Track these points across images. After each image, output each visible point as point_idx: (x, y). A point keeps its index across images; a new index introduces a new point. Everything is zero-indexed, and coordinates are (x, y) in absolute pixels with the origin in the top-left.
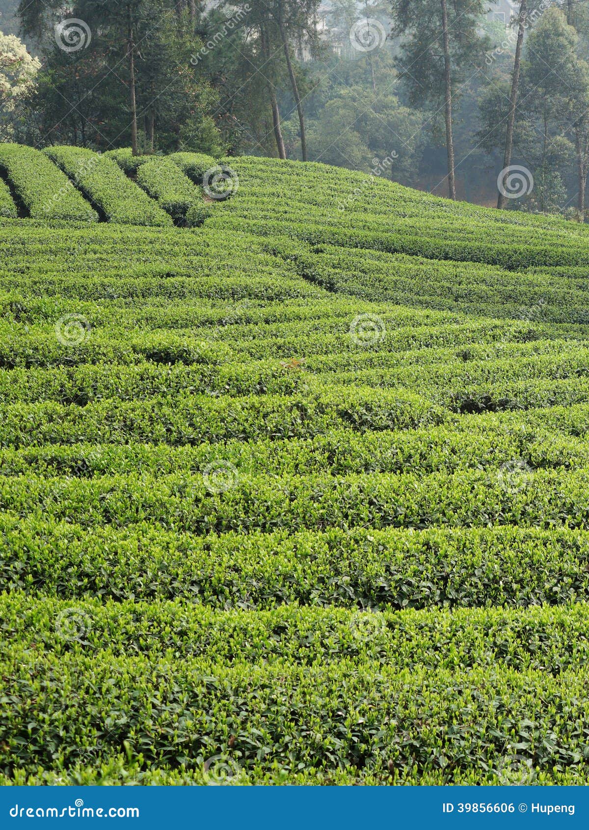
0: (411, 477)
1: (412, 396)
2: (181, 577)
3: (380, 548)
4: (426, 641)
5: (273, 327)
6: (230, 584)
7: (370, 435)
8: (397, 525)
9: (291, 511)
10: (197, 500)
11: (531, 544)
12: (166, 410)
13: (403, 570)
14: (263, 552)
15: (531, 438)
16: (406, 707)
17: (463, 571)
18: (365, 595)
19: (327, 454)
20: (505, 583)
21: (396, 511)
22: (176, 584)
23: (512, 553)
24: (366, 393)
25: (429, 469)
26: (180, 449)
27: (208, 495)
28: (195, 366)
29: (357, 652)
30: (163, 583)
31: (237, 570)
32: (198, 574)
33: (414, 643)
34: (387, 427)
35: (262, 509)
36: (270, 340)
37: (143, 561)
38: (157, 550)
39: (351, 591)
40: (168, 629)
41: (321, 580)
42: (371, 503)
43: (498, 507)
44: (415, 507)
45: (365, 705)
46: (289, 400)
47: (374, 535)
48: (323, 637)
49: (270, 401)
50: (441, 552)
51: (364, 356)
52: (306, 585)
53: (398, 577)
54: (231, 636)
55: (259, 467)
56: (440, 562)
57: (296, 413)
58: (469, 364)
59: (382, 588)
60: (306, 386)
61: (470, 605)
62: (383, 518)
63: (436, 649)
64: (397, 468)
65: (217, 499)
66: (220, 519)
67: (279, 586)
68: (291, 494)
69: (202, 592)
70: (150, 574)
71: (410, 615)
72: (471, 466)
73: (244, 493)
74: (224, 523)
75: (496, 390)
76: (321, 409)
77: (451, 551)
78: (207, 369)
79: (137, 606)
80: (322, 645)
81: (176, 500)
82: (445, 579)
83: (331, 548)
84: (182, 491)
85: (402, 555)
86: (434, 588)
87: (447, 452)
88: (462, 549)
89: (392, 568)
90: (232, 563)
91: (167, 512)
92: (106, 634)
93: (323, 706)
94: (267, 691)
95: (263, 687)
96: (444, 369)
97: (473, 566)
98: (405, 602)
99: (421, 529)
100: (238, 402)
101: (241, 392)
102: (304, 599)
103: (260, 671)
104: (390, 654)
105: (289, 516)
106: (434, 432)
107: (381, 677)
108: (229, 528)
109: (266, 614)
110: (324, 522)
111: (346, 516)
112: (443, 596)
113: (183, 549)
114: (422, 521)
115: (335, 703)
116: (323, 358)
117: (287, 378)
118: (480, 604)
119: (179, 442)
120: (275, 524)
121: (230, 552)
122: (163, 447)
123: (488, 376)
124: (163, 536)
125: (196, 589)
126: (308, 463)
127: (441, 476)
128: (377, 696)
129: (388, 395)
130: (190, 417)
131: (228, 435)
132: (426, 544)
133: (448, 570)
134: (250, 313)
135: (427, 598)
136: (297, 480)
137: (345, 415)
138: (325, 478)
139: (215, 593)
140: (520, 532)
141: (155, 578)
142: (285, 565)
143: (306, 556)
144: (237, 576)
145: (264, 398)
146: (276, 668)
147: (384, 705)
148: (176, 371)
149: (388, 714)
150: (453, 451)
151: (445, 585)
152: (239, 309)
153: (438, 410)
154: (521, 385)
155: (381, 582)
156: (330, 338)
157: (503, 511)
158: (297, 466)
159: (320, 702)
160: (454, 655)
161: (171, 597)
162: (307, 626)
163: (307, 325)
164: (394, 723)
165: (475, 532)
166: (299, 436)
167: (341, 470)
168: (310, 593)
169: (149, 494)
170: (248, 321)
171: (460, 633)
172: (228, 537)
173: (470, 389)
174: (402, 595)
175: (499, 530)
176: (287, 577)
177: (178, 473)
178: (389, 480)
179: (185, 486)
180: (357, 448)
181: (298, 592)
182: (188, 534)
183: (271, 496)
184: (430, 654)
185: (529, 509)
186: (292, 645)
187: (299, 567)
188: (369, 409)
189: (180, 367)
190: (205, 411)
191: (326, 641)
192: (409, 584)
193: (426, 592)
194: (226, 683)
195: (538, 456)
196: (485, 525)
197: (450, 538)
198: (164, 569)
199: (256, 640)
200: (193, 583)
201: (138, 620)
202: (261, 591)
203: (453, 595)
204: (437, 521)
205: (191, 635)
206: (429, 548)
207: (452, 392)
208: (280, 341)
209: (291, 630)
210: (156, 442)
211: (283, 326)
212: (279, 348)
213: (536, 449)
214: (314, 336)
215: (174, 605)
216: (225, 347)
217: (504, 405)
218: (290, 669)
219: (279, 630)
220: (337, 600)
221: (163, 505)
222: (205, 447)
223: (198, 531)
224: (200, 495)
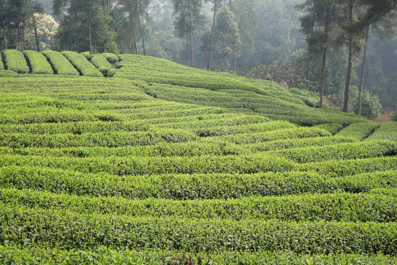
0: (187, 157)
2: (115, 189)
3: (178, 180)
4: (195, 210)
5: (138, 109)
6: (131, 192)
7: (173, 144)
8: (183, 173)
9: (149, 168)
10: (119, 165)
11: (227, 179)
12: (107, 136)
13: (186, 187)
14: (141, 181)
15: (225, 145)
16: (191, 231)
17: (205, 188)
18: (174, 196)
19: (159, 150)
20: (219, 192)
21: (182, 168)
22: (114, 192)
23: (221, 182)
25: (192, 155)
26: (112, 148)
27: (122, 163)
28: (115, 122)
29: (173, 214)
30: (110, 191)
31: (133, 187)
32: (121, 188)
33: (192, 210)
34: (177, 141)
35: (139, 168)
36: (137, 114)
37: (103, 184)
38: (107, 181)
39: (169, 194)
40: (113, 206)
41: (160, 190)
42: (174, 166)
43: (215, 167)
44: (188, 167)
45: (178, 230)
46: (146, 133)
48: (163, 208)
49: (140, 133)
50: (198, 181)
51: (167, 119)
52: (155, 192)
53: (185, 189)
54: (133, 208)
55: (138, 154)
56: (198, 185)
57: (148, 137)
58: (202, 121)
59: (180, 193)
60: (151, 128)
61: (208, 199)
62: (178, 171)
63: (199, 212)
64: (182, 155)
65: (125, 164)
66: (126, 171)
67: (146, 192)
68: (149, 163)
69: (122, 194)
70: (106, 188)
71: (189, 202)
72: (206, 154)
73: (134, 163)
74: (128, 172)
75: (211, 129)
76: (157, 136)
77: (201, 181)
78: (119, 123)
79: (103, 198)
80: (162, 211)
81: (112, 165)
82: (200, 190)
83: (163, 180)
84: (114, 162)
85: (186, 183)
86: (196, 193)
87: (198, 149)
88: (205, 181)
89: (183, 187)
90: (131, 185)
91: (109, 169)
92: (94, 207)
93: (165, 230)
94: (147, 225)
95: (146, 224)
96: (194, 123)
97: (208, 186)
98: (187, 198)
99: (191, 174)
100: (130, 133)
101: (130, 130)
102: (155, 196)
103: (144, 219)
104: (184, 214)
105: (148, 170)
106: (193, 143)
107: (183, 221)
108: (129, 174)
109: (144, 201)
110: (159, 172)
111: (166, 170)
112: (199, 196)
113: (116, 180)
114: (191, 172)
115: (169, 229)
116: (154, 119)
117: (145, 126)
118: (211, 198)
119: (111, 146)
120: (144, 173)
121: (131, 181)
122: (106, 148)
123: (208, 125)
124: (109, 176)
125: (120, 193)
126: (153, 153)
127: (196, 157)
128: (182, 227)
130: (114, 138)
131: (127, 144)
132: (193, 179)
133: (200, 187)
134: (130, 105)
135: (194, 196)
136: (150, 158)
138: (159, 158)
139: (126, 194)
141: (107, 190)
142: (149, 186)
143: (155, 182)
144: (133, 189)
145: (138, 132)
147: (184, 230)
148: (109, 123)
149: (186, 233)
150: (200, 149)
151: (200, 192)
152: (126, 104)
153: (194, 136)
154: (219, 128)
155: (179, 191)
156: (156, 113)
157: (217, 168)
158: (149, 154)
159: (164, 229)
160: (205, 214)
163: (148, 109)
164: (188, 236)
167: (164, 155)
168: (156, 195)
169: (103, 163)
170: (129, 108)
171: (206, 207)
173: (202, 129)
174: (186, 195)
176: (149, 189)
178: (179, 158)
179: (115, 160)
180: (169, 148)
181: (153, 194)
183: (142, 163)
184: (196, 214)
185: (225, 168)
187: (153, 186)
188: (172, 136)
189: (110, 122)
191: (163, 210)
192: (188, 192)
193: (194, 194)
194: (134, 223)
195: (227, 151)
196: (212, 173)
197: (201, 177)
198: (110, 187)
199: (141, 209)
200: (119, 191)
201: (103, 203)
202: (141, 194)
203: (202, 195)
204: (196, 171)
205: (121, 207)
206: (194, 180)
207: (197, 130)
208: (140, 114)
209: (152, 206)
210: (104, 146)
211: (141, 109)
212: (140, 116)
213: (227, 148)
214: (151, 112)
215: (114, 198)
217: (213, 134)
219: (148, 206)
220: (165, 197)
221: (108, 166)
222: (119, 148)
223: (119, 175)
224: (120, 163)
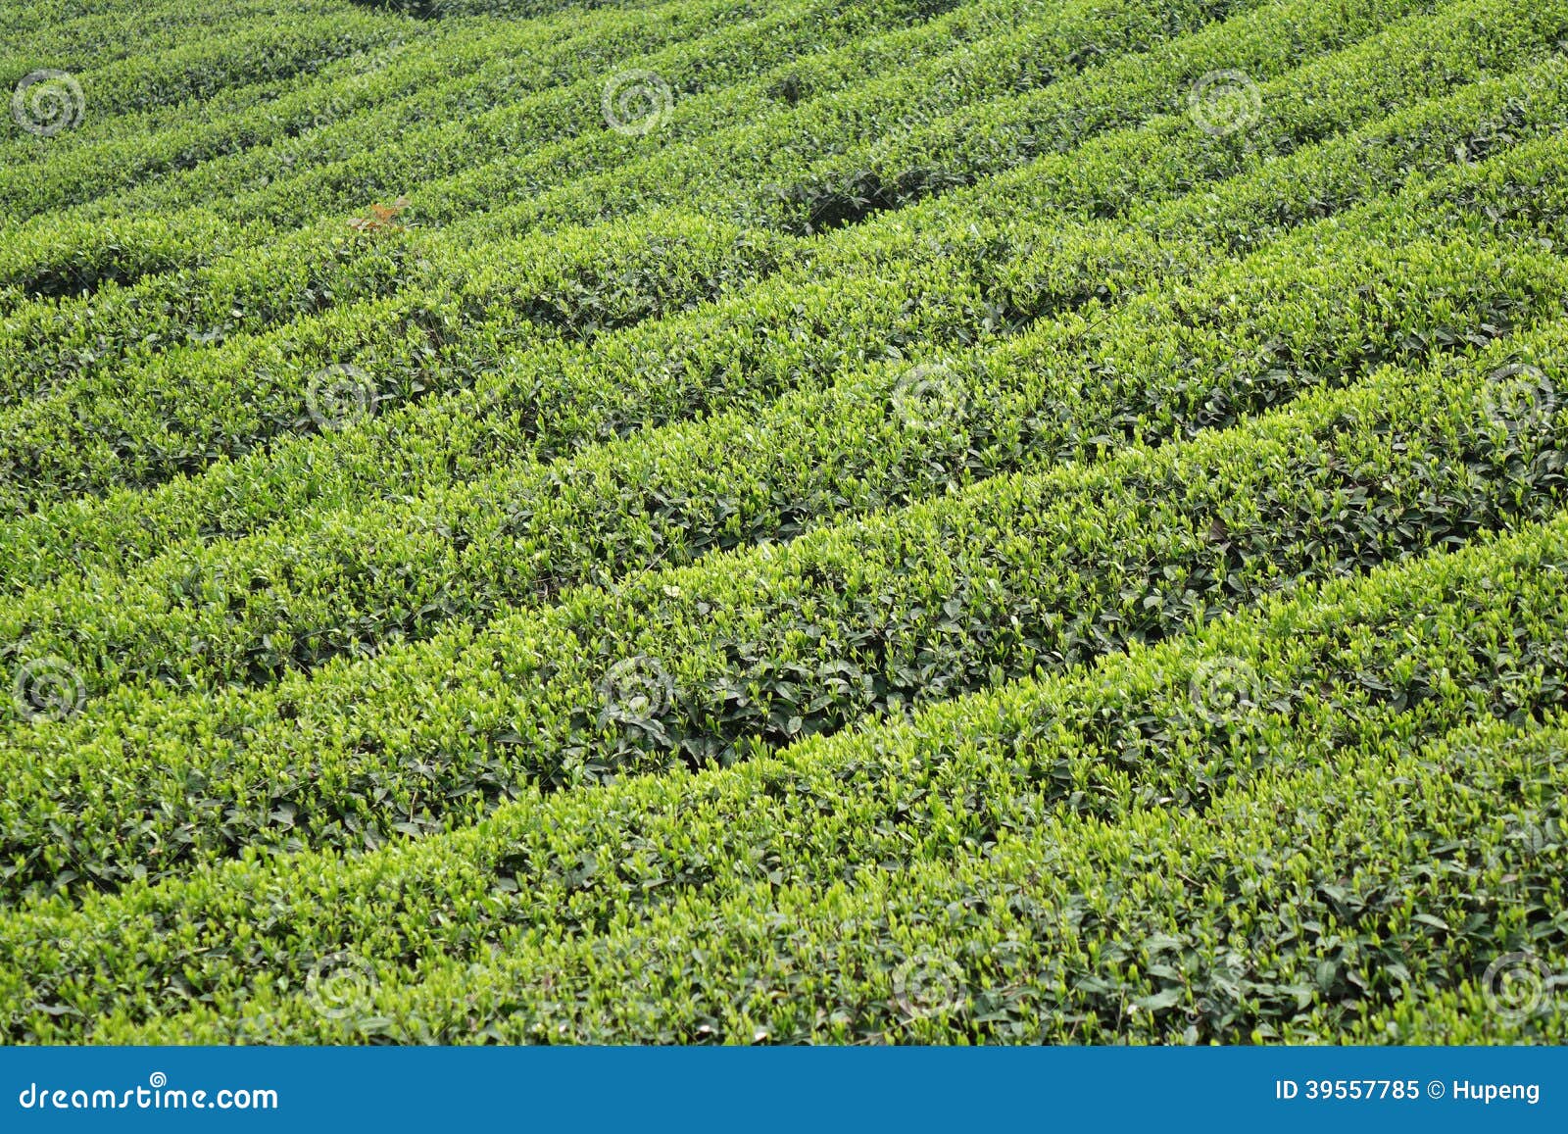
1: (686, 223)
24: (573, 242)
47: (679, 582)
129: (628, 233)
137: (536, 309)
140: (1031, 485)
146: (526, 956)
161: (233, 850)
162: (573, 839)
165: (920, 515)
166: (439, 387)
172: (330, 673)
175: (977, 492)
177: (174, 550)
182: (235, 689)
186: (550, 895)
190: (199, 384)
216: (207, 218)
218: (560, 950)
